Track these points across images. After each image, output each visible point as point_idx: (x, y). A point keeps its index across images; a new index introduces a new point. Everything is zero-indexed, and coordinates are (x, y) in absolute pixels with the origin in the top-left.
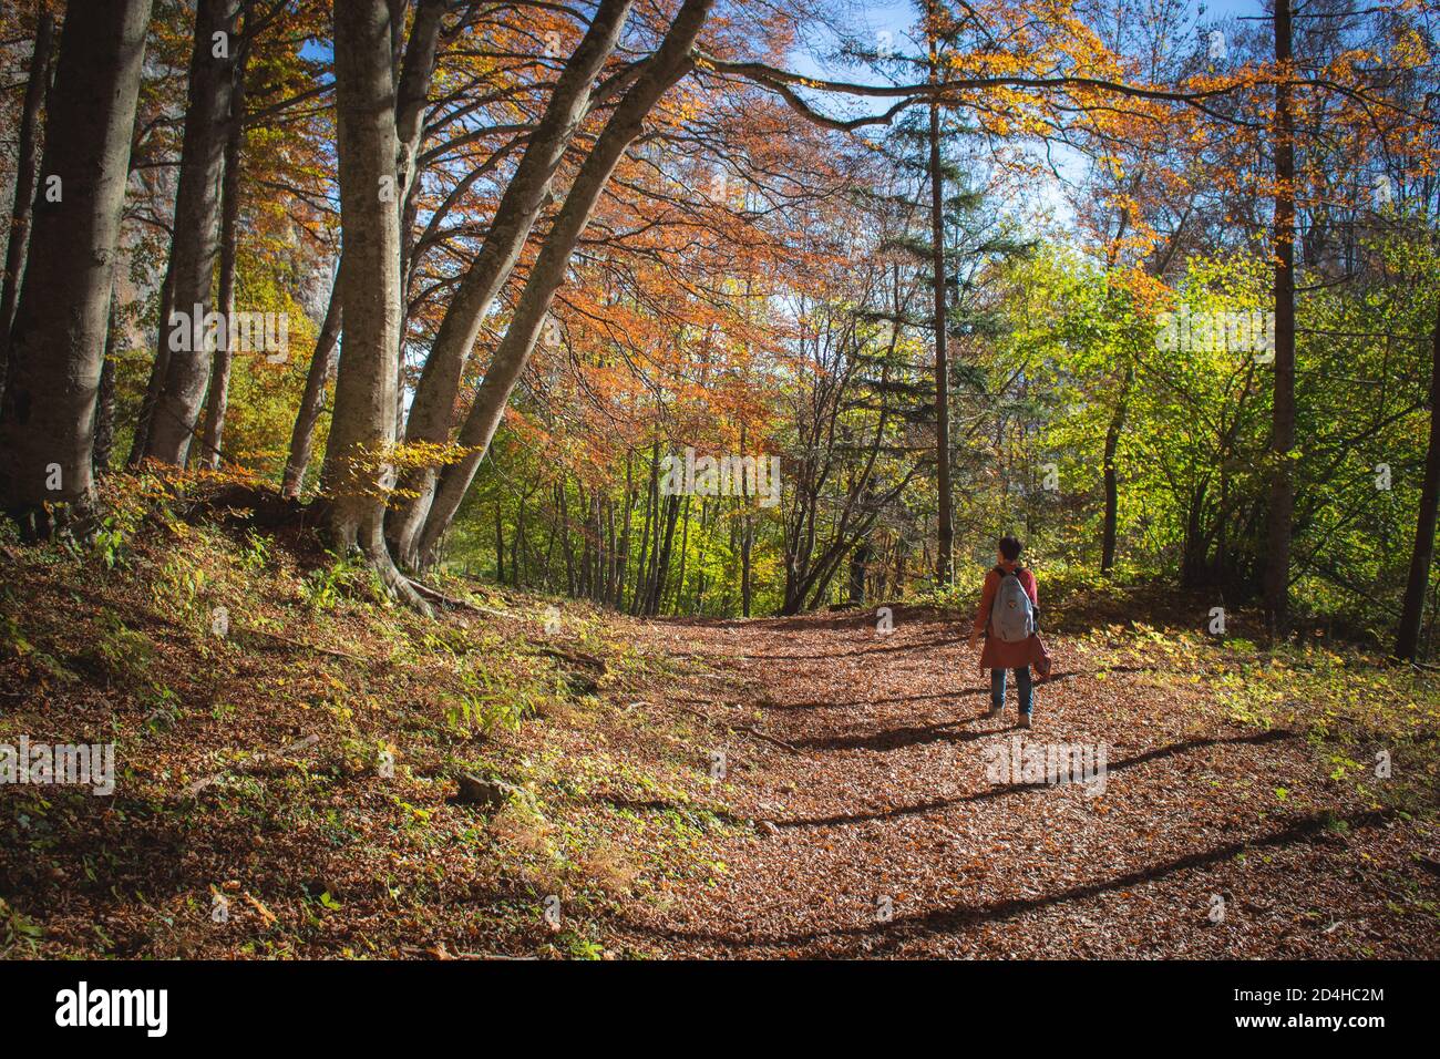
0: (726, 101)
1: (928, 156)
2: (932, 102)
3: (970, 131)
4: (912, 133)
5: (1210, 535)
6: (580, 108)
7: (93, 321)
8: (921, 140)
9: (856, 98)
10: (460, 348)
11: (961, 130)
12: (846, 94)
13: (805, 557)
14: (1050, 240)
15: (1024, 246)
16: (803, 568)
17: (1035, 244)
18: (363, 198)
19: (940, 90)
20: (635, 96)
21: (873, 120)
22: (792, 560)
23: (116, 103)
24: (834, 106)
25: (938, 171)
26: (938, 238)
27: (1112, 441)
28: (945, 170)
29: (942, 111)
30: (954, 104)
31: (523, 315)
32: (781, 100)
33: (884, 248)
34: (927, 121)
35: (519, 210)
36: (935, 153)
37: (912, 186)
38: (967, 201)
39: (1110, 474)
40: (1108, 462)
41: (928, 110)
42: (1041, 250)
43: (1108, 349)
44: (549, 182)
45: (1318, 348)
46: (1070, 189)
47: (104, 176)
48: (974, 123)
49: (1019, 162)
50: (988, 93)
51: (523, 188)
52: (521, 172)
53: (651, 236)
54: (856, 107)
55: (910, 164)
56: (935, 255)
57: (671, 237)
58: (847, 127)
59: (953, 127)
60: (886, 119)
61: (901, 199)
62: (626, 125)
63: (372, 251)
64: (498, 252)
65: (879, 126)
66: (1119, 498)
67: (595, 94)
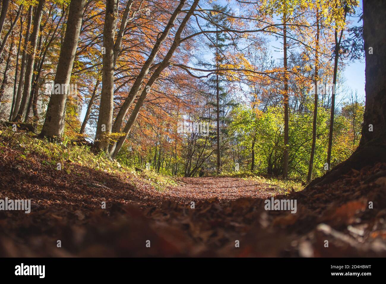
0: (174, 73)
1: (216, 85)
2: (217, 73)
3: (225, 80)
4: (213, 80)
5: (273, 164)
6: (147, 72)
7: (63, 104)
8: (215, 82)
9: (201, 72)
10: (122, 118)
11: (223, 80)
12: (199, 71)
13: (189, 170)
14: (241, 103)
15: (236, 104)
16: (188, 173)
17: (238, 104)
18: (107, 86)
19: (219, 71)
20: (158, 70)
21: (204, 77)
22: (186, 171)
23: (70, 66)
24: (196, 73)
25: (218, 88)
26: (218, 102)
27: (253, 144)
28: (219, 88)
29: (219, 76)
30: (221, 74)
31: (135, 111)
32: (186, 73)
33: (207, 104)
34: (216, 78)
35: (134, 91)
36: (218, 84)
37: (213, 91)
38: (224, 95)
39: (253, 151)
40: (252, 149)
41: (216, 75)
42: (240, 105)
43: (252, 125)
44: (140, 86)
45: (293, 125)
46: (244, 93)
47: (67, 78)
48: (225, 78)
49: (234, 87)
50: (227, 72)
51: (136, 87)
52: (135, 84)
53: (158, 101)
54: (201, 74)
55: (212, 87)
56: (217, 106)
57: (162, 101)
58: (199, 78)
59: (221, 79)
60: (207, 76)
61: (210, 94)
62: (156, 75)
63: (109, 96)
64: (130, 99)
65: (206, 78)
66: (255, 157)
67: (150, 69)
